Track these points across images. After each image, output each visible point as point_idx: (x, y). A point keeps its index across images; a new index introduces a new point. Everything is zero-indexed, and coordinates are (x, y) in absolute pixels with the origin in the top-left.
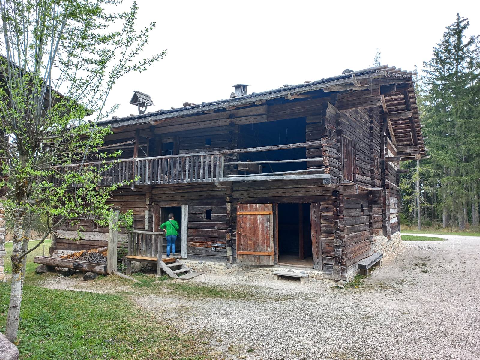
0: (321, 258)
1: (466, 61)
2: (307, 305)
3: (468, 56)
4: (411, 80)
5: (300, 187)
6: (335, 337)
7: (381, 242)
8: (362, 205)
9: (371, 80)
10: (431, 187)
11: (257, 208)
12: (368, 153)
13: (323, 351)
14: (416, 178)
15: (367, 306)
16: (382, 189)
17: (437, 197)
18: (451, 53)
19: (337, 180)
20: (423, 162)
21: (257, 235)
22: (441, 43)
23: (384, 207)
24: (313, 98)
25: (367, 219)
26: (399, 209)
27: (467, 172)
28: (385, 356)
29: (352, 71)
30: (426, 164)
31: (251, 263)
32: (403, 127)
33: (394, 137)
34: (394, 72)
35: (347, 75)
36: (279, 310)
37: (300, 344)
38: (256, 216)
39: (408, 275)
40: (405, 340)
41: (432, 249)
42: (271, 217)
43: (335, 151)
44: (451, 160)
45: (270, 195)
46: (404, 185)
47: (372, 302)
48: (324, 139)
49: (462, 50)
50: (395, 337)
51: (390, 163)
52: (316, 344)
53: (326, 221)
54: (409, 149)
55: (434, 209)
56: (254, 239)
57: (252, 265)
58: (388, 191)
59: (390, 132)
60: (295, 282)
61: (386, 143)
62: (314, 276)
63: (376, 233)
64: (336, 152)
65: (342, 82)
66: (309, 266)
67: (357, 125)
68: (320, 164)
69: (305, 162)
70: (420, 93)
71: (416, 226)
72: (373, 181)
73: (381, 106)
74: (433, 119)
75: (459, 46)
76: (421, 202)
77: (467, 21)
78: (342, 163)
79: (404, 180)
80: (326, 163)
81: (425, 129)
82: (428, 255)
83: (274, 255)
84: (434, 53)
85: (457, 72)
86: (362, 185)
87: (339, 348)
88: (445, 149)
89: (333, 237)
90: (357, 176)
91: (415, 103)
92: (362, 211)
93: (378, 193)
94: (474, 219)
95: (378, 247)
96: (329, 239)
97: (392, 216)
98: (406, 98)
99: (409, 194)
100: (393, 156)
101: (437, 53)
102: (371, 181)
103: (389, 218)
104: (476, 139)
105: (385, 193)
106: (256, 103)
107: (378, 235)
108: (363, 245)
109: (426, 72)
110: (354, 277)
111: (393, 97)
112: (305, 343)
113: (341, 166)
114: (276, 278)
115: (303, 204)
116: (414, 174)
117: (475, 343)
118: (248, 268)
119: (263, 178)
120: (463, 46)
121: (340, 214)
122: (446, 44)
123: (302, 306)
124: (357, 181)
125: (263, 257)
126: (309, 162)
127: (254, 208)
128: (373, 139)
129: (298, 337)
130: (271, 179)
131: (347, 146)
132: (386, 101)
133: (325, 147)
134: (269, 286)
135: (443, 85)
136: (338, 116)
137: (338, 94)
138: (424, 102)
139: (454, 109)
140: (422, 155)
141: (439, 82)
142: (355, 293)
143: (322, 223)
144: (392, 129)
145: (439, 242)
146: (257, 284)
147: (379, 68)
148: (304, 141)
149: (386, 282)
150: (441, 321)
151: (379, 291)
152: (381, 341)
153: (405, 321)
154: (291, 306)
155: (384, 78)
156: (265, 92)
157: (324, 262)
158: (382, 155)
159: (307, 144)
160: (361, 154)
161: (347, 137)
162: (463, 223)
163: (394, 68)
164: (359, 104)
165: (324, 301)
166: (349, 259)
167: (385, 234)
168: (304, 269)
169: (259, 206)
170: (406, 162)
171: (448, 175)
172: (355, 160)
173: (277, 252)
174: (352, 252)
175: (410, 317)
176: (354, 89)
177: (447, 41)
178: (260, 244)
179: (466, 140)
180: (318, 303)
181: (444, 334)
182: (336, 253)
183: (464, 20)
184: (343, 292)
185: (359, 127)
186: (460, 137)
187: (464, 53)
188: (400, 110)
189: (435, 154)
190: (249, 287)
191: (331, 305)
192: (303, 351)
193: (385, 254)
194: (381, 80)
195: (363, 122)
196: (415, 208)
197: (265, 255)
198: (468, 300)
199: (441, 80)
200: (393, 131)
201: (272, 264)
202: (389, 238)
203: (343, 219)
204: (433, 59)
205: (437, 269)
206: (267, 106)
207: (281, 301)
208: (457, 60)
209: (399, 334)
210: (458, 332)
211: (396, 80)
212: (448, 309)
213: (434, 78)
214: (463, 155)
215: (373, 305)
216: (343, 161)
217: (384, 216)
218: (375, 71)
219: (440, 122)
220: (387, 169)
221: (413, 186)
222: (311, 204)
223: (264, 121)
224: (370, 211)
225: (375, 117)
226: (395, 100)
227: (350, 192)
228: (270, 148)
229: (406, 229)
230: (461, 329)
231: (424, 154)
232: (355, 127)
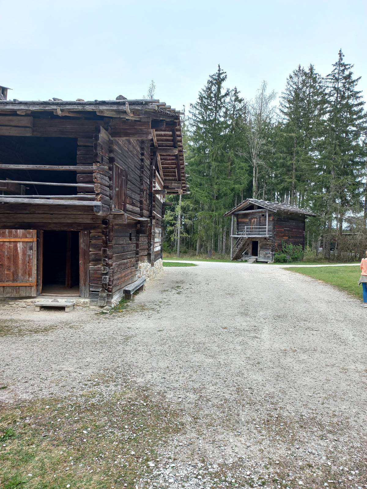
0: (88, 286)
1: (222, 111)
2: (70, 333)
3: (224, 107)
4: (179, 119)
5: (69, 213)
6: (96, 360)
7: (145, 269)
8: (130, 234)
9: (144, 112)
10: (189, 219)
11: (17, 235)
12: (138, 183)
13: (83, 375)
14: (178, 211)
15: (128, 328)
16: (149, 219)
17: (194, 229)
18: (212, 101)
19: (108, 208)
20: (185, 197)
21: (16, 264)
22: (205, 89)
23: (150, 237)
24: (86, 118)
25: (134, 247)
26: (162, 238)
27: (217, 209)
28: (140, 370)
29: (126, 99)
30: (187, 198)
31: (8, 295)
32: (170, 163)
33: (162, 171)
34: (164, 108)
35: (121, 102)
36: (40, 341)
37: (60, 372)
38: (16, 243)
39: (165, 297)
40: (157, 353)
41: (186, 274)
42: (35, 245)
43: (107, 178)
44: (206, 197)
45: (34, 220)
46: (168, 217)
47: (133, 324)
48: (96, 165)
49: (220, 100)
50: (150, 352)
51: (157, 196)
52: (77, 370)
53: (95, 249)
54: (174, 185)
55: (191, 239)
56: (12, 269)
57: (9, 297)
58: (154, 221)
59: (159, 165)
60: (60, 311)
61: (155, 176)
62: (80, 304)
63: (141, 261)
64: (108, 180)
65: (115, 108)
66: (75, 295)
67: (130, 155)
68: (91, 191)
69: (76, 187)
70: (186, 133)
71: (176, 253)
72: (142, 211)
73: (152, 140)
74: (195, 159)
75: (218, 95)
76: (181, 233)
77: (225, 74)
78: (113, 191)
79: (169, 212)
80: (97, 190)
81: (188, 167)
82: (182, 279)
83: (37, 285)
84: (199, 97)
85: (215, 119)
86: (131, 215)
87: (100, 370)
88: (202, 187)
89: (101, 265)
90: (128, 206)
91: (181, 141)
92: (131, 239)
93: (145, 223)
94: (218, 248)
95: (143, 273)
96: (97, 266)
97: (156, 245)
98: (174, 135)
99: (172, 225)
100: (160, 189)
101: (201, 98)
102: (139, 211)
103: (153, 246)
104: (225, 181)
105: (152, 223)
106: (18, 113)
107: (143, 262)
108: (129, 271)
109: (192, 114)
110: (119, 302)
111: (163, 133)
112: (66, 371)
113: (112, 194)
114: (38, 309)
115: (72, 231)
116: (176, 207)
117: (209, 348)
118: (4, 300)
119: (26, 201)
120: (221, 96)
121: (109, 242)
122: (209, 91)
123: (66, 335)
124: (127, 211)
125: (24, 288)
126: (80, 187)
127: (14, 234)
128: (143, 171)
129: (58, 366)
130: (35, 202)
131: (119, 175)
132: (157, 135)
133: (96, 173)
134: (29, 319)
135: (205, 128)
136: (111, 142)
137: (111, 120)
138: (189, 142)
139: (211, 152)
140: (184, 190)
141: (201, 126)
142: (119, 317)
143: (91, 251)
144: (160, 164)
145: (192, 267)
146: (15, 317)
147: (151, 101)
148: (75, 164)
149: (147, 304)
150: (186, 333)
151: (140, 313)
152: (137, 357)
153: (159, 337)
154: (53, 337)
155: (155, 112)
156: (30, 102)
157: (91, 289)
158: (151, 187)
159: (78, 168)
160: (131, 184)
161: (119, 166)
162: (210, 251)
163: (164, 104)
164: (131, 134)
165: (88, 327)
166: (115, 285)
167: (150, 261)
168: (70, 298)
169: (20, 232)
170: (171, 196)
171: (203, 210)
172: (126, 190)
173: (41, 282)
174: (118, 279)
175: (163, 333)
176: (127, 118)
177: (209, 89)
178: (20, 275)
179: (218, 180)
180: (82, 330)
181: (188, 344)
182: (103, 280)
183: (223, 73)
184: (108, 317)
185: (131, 158)
186: (214, 178)
187: (222, 103)
188: (168, 146)
189: (194, 190)
190: (5, 321)
191: (95, 330)
192: (63, 378)
193: (148, 280)
194: (153, 114)
195: (135, 152)
196: (176, 237)
197: (26, 286)
198: (208, 314)
199: (203, 124)
200: (161, 166)
201: (34, 295)
202: (153, 265)
203: (111, 247)
204: (198, 103)
205: (188, 291)
206: (32, 117)
207: (42, 333)
208: (216, 107)
209: (154, 349)
210: (197, 341)
211: (166, 116)
212: (193, 323)
213: (198, 121)
214: (215, 194)
215: (133, 326)
216: (114, 189)
217: (149, 245)
218: (147, 103)
219: (200, 163)
220: (154, 201)
221: (175, 218)
222: (80, 232)
223: (29, 135)
224: (138, 240)
225: (146, 149)
226: (165, 135)
227: (120, 221)
228: (35, 168)
229: (167, 257)
230: (200, 338)
231: (185, 190)
232: (127, 156)
